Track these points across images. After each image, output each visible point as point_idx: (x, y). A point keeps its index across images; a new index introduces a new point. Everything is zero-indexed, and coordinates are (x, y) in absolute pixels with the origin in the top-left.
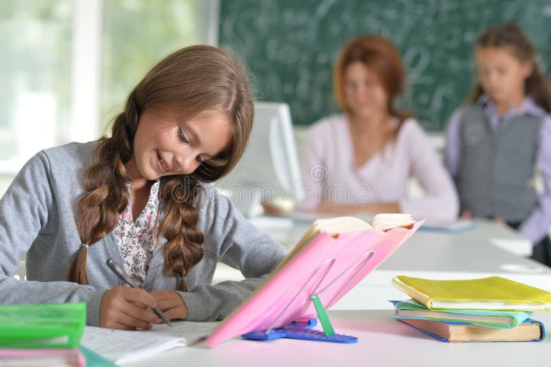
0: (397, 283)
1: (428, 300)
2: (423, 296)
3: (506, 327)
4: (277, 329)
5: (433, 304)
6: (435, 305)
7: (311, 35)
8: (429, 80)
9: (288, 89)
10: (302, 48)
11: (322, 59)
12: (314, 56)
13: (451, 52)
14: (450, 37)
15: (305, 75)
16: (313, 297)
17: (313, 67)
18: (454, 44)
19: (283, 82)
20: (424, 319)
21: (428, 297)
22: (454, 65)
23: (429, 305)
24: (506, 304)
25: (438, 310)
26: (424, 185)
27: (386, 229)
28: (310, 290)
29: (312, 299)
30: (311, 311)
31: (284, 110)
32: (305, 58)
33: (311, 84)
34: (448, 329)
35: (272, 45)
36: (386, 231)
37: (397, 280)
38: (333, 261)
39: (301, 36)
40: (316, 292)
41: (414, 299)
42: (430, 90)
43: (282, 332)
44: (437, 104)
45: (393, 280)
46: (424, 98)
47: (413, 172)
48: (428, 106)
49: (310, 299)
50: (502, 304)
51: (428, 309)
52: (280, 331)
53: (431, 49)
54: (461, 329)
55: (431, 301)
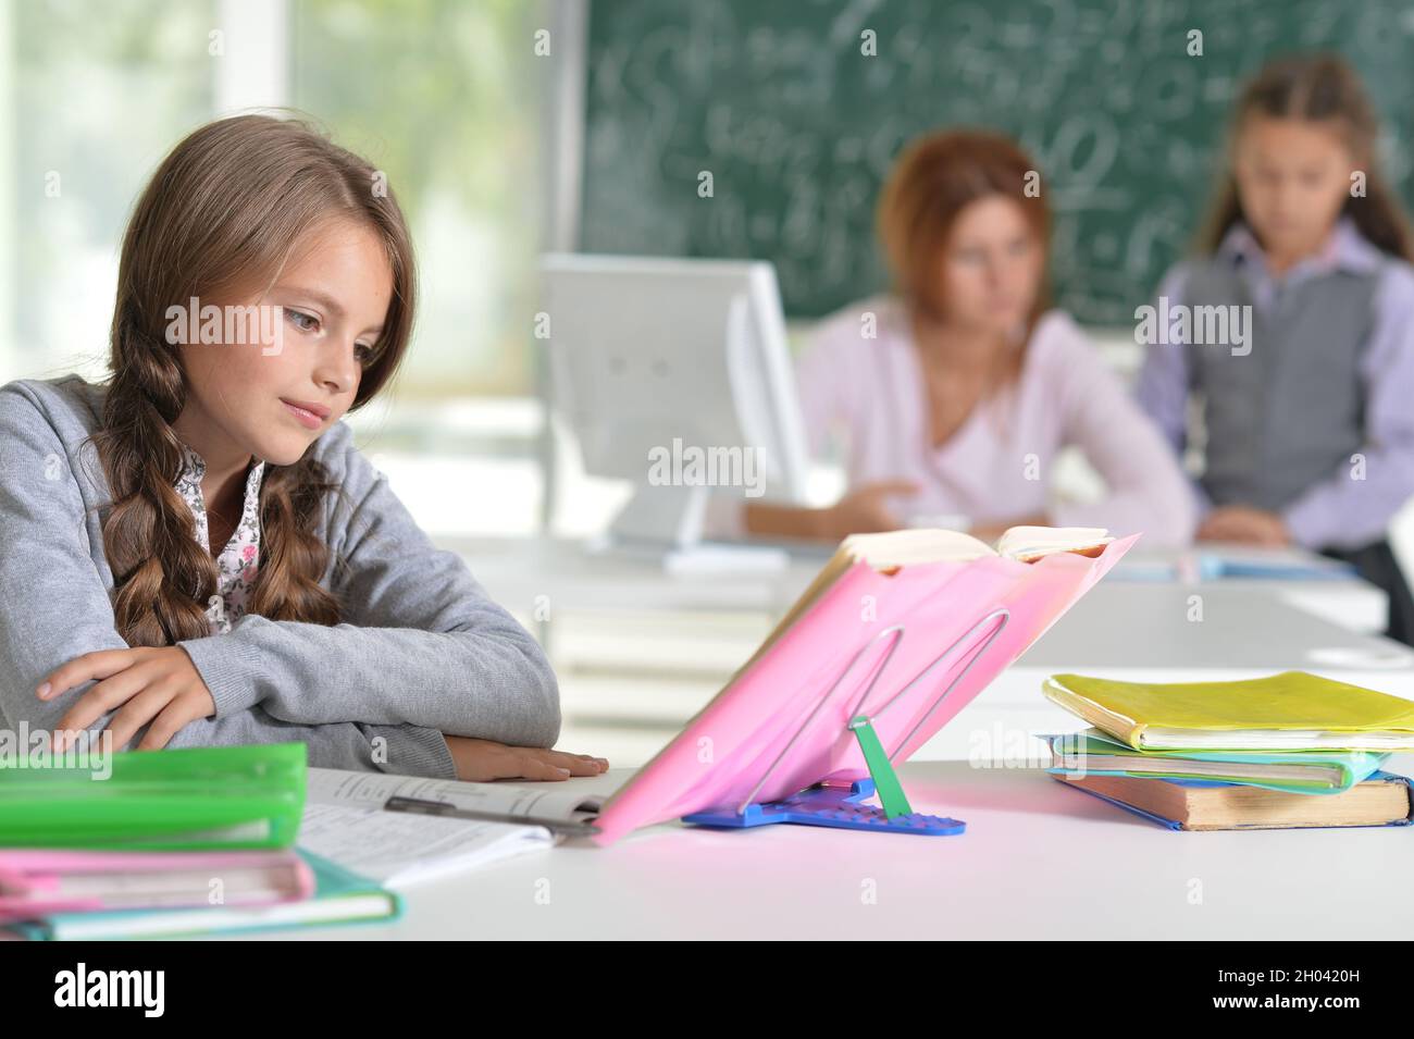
0: (1055, 692)
1: (1133, 728)
2: (1119, 721)
3: (1325, 790)
4: (771, 804)
5: (1147, 737)
6: (1153, 740)
7: (819, 92)
8: (1117, 199)
9: (763, 226)
10: (796, 123)
11: (848, 150)
12: (827, 145)
13: (1172, 129)
14: (1168, 91)
15: (805, 193)
16: (856, 725)
17: (826, 171)
18: (1179, 107)
19: (750, 212)
20: (1124, 774)
21: (1133, 722)
22: (1181, 159)
23: (1135, 742)
24: (1324, 735)
25: (1159, 753)
26: (1102, 464)
27: (1031, 555)
28: (844, 709)
29: (853, 730)
30: (852, 761)
31: (762, 280)
32: (804, 150)
33: (821, 214)
34: (1183, 800)
35: (720, 117)
36: (1032, 562)
37: (1054, 684)
38: (898, 635)
39: (793, 94)
40: (862, 710)
41: (1098, 729)
42: (1120, 225)
43: (782, 811)
44: (1139, 259)
45: (1046, 686)
46: (1105, 246)
47: (1072, 435)
48: (1116, 264)
49: (849, 730)
50: (1314, 735)
51: (1132, 750)
52: (778, 807)
53: (1122, 121)
54: (1215, 797)
55: (1139, 732)
